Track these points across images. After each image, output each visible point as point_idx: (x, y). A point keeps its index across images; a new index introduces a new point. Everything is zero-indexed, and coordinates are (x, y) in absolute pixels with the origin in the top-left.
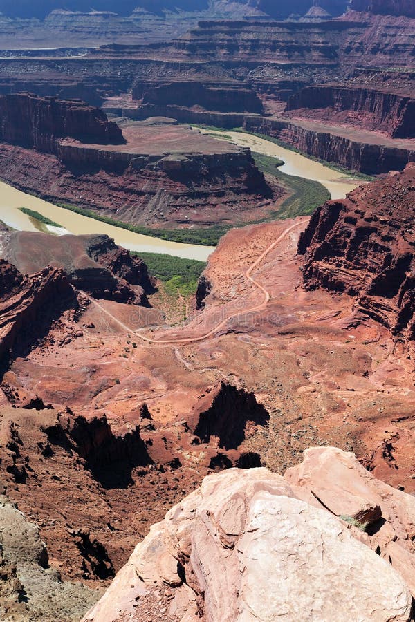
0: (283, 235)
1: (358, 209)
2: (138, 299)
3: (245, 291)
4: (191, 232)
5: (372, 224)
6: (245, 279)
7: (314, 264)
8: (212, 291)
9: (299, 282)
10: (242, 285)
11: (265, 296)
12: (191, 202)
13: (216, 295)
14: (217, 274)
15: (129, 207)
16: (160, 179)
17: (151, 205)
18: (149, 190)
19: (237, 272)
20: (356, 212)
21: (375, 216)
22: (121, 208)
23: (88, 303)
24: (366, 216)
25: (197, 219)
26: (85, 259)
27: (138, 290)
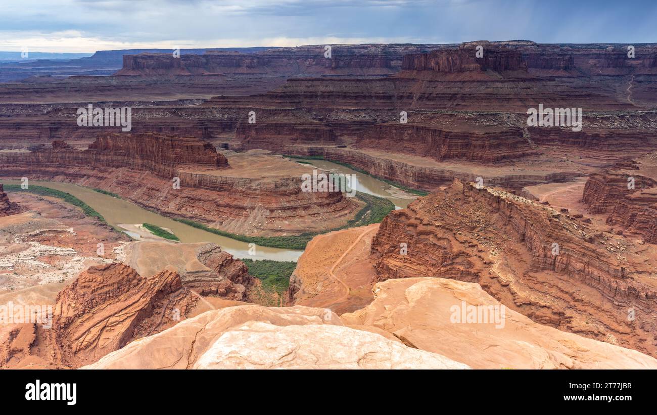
0: (359, 239)
1: (418, 216)
2: (240, 296)
3: (329, 286)
4: (284, 239)
5: (429, 228)
6: (329, 276)
7: (385, 262)
8: (303, 287)
9: (373, 277)
10: (326, 281)
11: (346, 289)
12: (285, 215)
13: (305, 290)
14: (306, 272)
15: (233, 220)
16: (258, 197)
17: (251, 218)
18: (249, 205)
19: (322, 270)
20: (416, 219)
21: (431, 222)
22: (226, 221)
23: (197, 300)
24: (425, 222)
25: (288, 228)
26: (195, 263)
27: (241, 288)
